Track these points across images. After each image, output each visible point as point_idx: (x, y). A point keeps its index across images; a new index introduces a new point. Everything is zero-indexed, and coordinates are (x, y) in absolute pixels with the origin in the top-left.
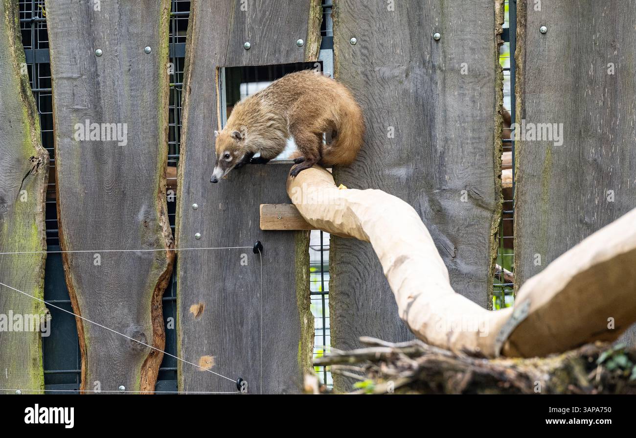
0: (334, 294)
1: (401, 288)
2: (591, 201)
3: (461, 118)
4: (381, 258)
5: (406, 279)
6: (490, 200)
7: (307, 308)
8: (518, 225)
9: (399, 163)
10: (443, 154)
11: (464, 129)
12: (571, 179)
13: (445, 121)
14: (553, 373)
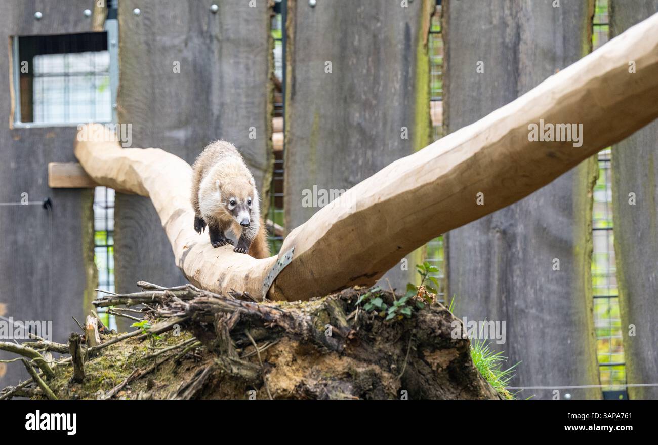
0: (117, 247)
1: (177, 238)
2: (355, 161)
3: (236, 85)
4: (160, 211)
5: (182, 230)
6: (262, 160)
7: (92, 259)
8: (288, 183)
9: (179, 125)
10: (219, 117)
11: (239, 95)
12: (337, 141)
13: (221, 86)
14: (314, 314)
